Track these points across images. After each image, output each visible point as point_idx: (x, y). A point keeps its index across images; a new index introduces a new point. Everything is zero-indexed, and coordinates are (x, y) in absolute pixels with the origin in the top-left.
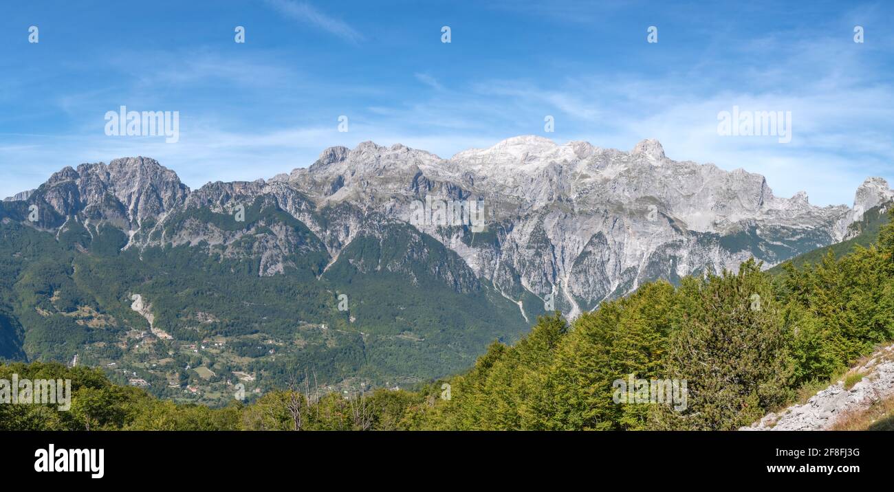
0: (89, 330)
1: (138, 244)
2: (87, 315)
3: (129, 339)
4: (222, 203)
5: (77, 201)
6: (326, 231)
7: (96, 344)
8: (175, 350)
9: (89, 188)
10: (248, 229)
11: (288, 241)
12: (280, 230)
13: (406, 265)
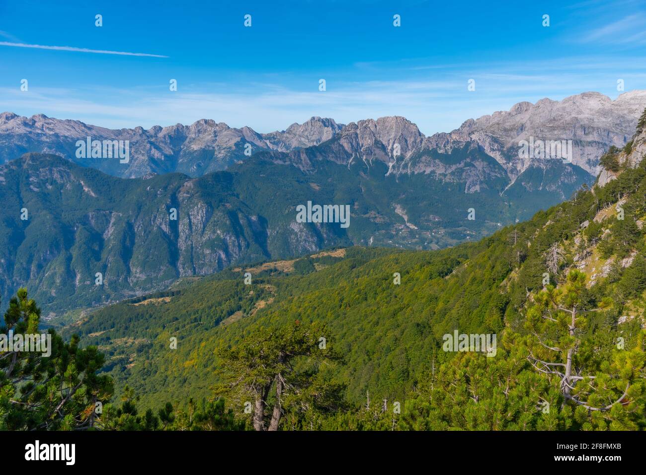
0: (376, 224)
1: (395, 172)
2: (374, 216)
3: (396, 229)
4: (445, 146)
5: (358, 144)
6: (509, 163)
7: (380, 231)
8: (419, 235)
9: (365, 136)
10: (460, 164)
11: (484, 172)
12: (479, 164)
13: (559, 187)
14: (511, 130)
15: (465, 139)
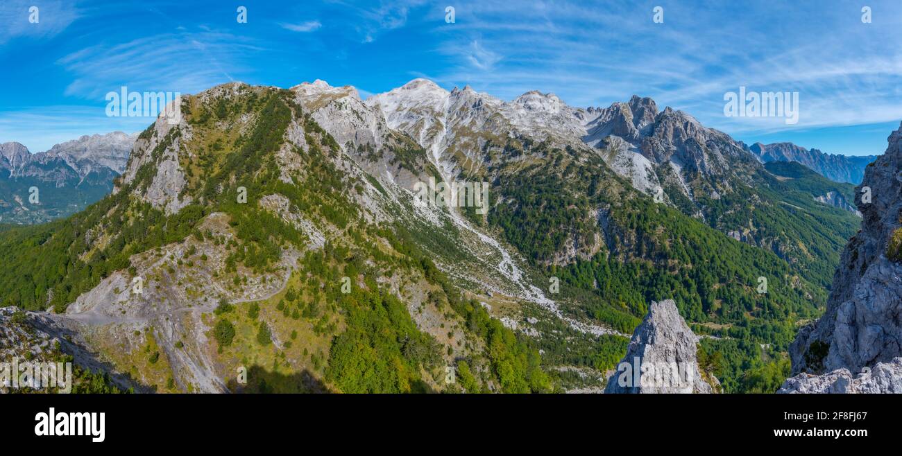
4: (43, 160)
6: (79, 169)
10: (53, 170)
11: (67, 174)
12: (64, 171)
13: (106, 183)
14: (80, 151)
15: (54, 156)
